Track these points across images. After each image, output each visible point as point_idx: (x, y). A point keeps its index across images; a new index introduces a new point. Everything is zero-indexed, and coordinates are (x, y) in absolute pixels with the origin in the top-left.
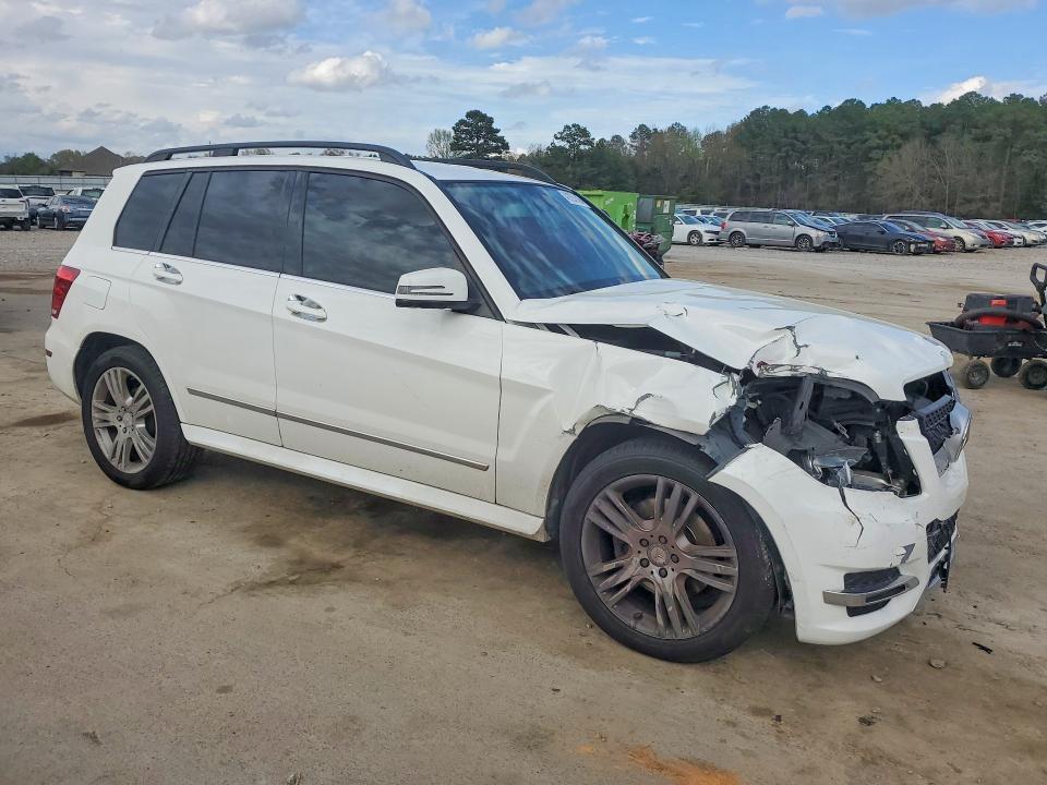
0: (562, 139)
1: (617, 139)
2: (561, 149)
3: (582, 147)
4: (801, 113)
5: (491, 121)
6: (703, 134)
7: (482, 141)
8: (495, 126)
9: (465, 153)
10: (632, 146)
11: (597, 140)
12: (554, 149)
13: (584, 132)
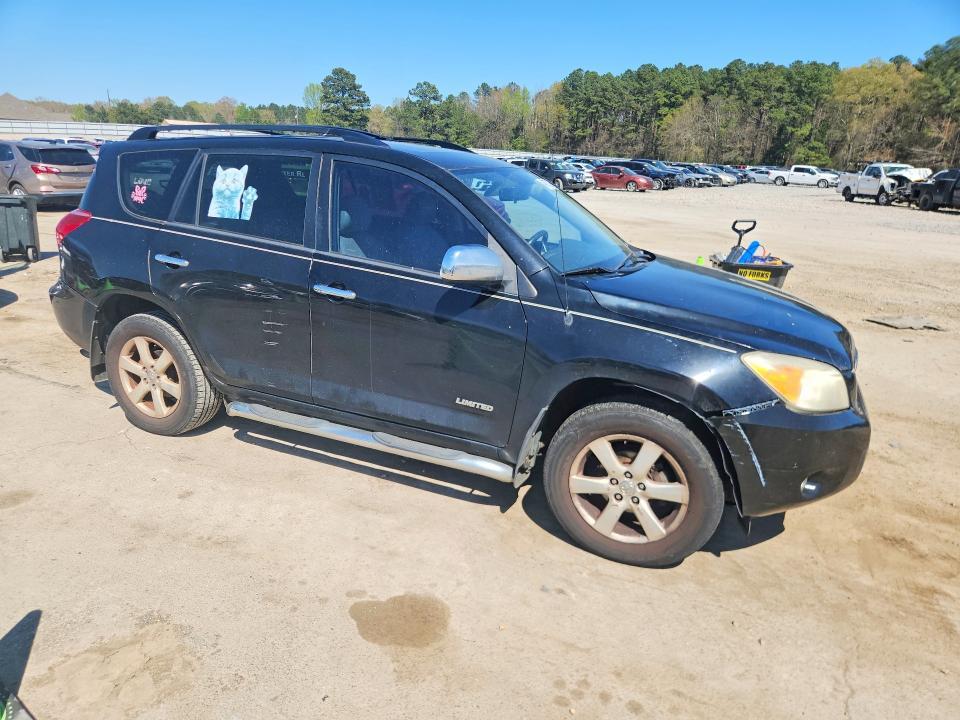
0: (416, 95)
2: (416, 103)
3: (432, 102)
5: (354, 77)
7: (347, 95)
8: (357, 82)
9: (332, 105)
10: (475, 102)
11: (445, 97)
12: (408, 104)
13: (434, 90)
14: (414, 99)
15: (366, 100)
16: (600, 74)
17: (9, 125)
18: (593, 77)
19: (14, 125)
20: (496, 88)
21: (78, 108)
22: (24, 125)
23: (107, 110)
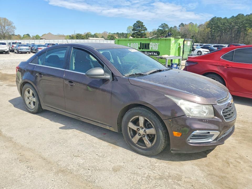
0: (161, 27)
1: (175, 27)
2: (161, 30)
3: (166, 29)
4: (225, 18)
5: (143, 23)
6: (198, 25)
7: (140, 28)
8: (143, 24)
9: (136, 31)
10: (179, 28)
11: (170, 27)
12: (158, 30)
13: (167, 25)
14: (160, 28)
15: (146, 29)
16: (223, 18)
17: (49, 41)
18: (219, 19)
19: (50, 41)
20: (185, 24)
21: (67, 36)
22: (52, 41)
23: (74, 36)
